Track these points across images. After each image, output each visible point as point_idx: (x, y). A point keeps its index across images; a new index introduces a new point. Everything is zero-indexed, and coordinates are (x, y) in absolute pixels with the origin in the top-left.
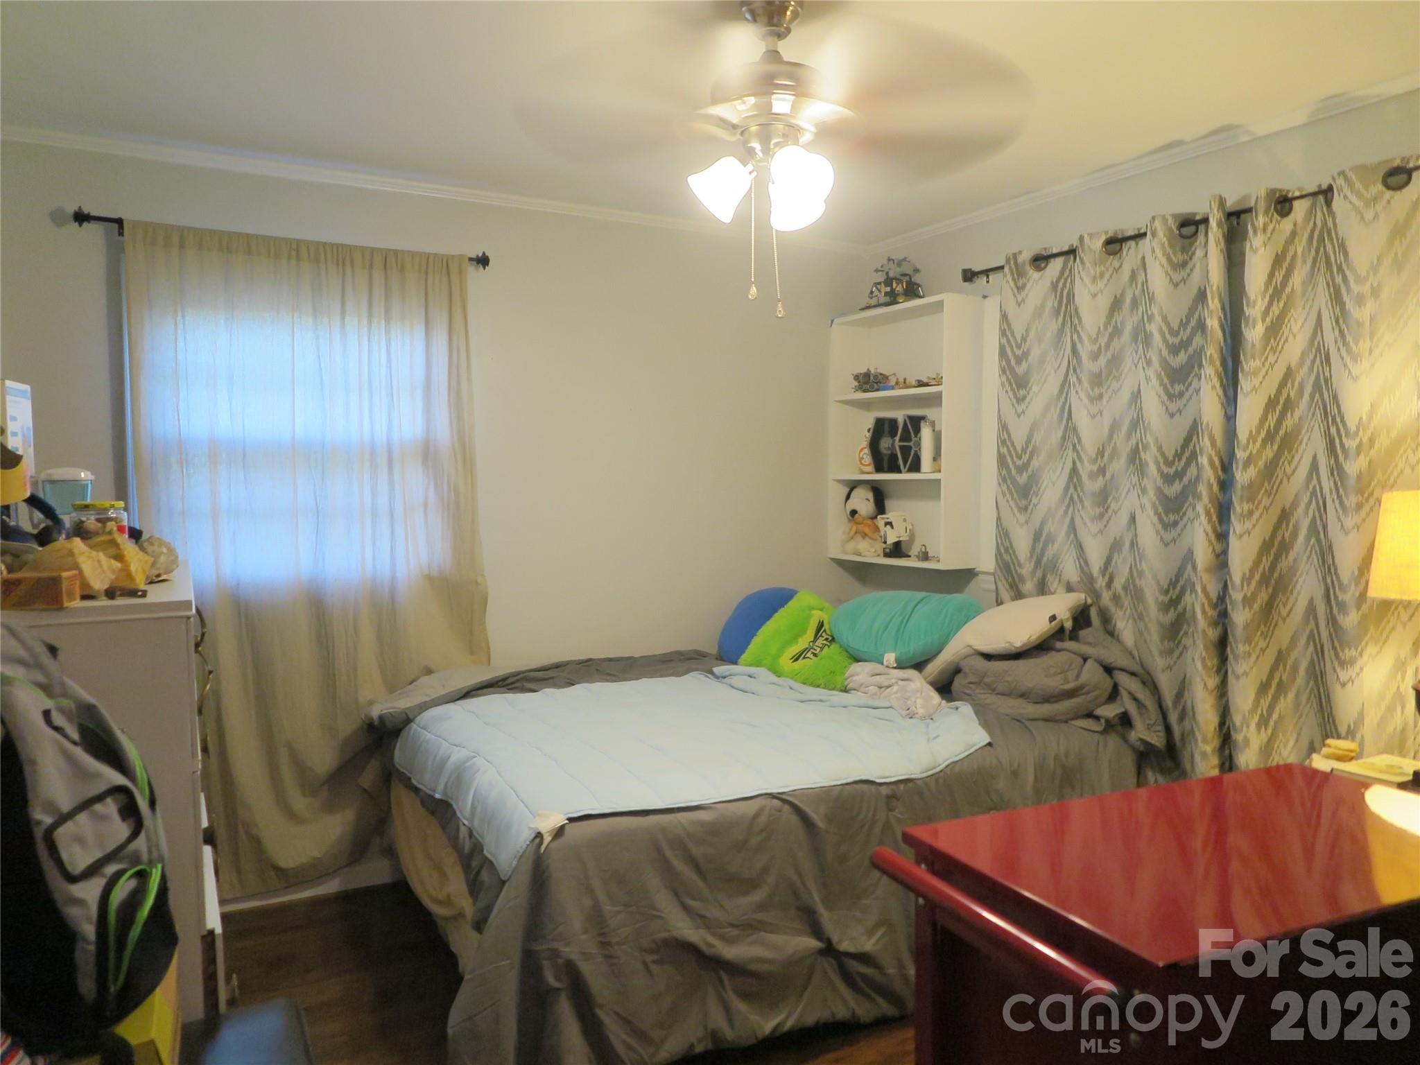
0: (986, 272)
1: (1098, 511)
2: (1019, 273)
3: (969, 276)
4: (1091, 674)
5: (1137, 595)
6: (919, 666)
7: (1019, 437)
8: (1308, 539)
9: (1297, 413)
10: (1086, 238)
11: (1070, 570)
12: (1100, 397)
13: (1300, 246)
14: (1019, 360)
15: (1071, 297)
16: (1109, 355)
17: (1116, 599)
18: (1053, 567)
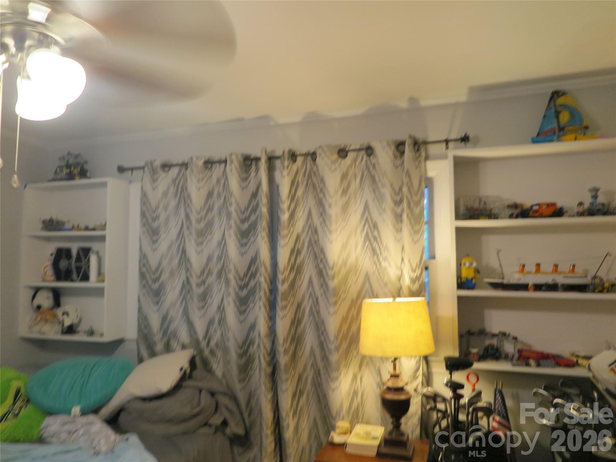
0: (132, 169)
1: (201, 304)
2: (154, 172)
3: (121, 170)
4: (205, 400)
5: (226, 351)
6: (96, 411)
7: (153, 261)
8: (309, 317)
9: (302, 256)
10: (194, 159)
11: (184, 336)
12: (202, 243)
13: (300, 178)
14: (154, 220)
15: (184, 189)
16: (206, 221)
17: (212, 352)
18: (175, 335)
